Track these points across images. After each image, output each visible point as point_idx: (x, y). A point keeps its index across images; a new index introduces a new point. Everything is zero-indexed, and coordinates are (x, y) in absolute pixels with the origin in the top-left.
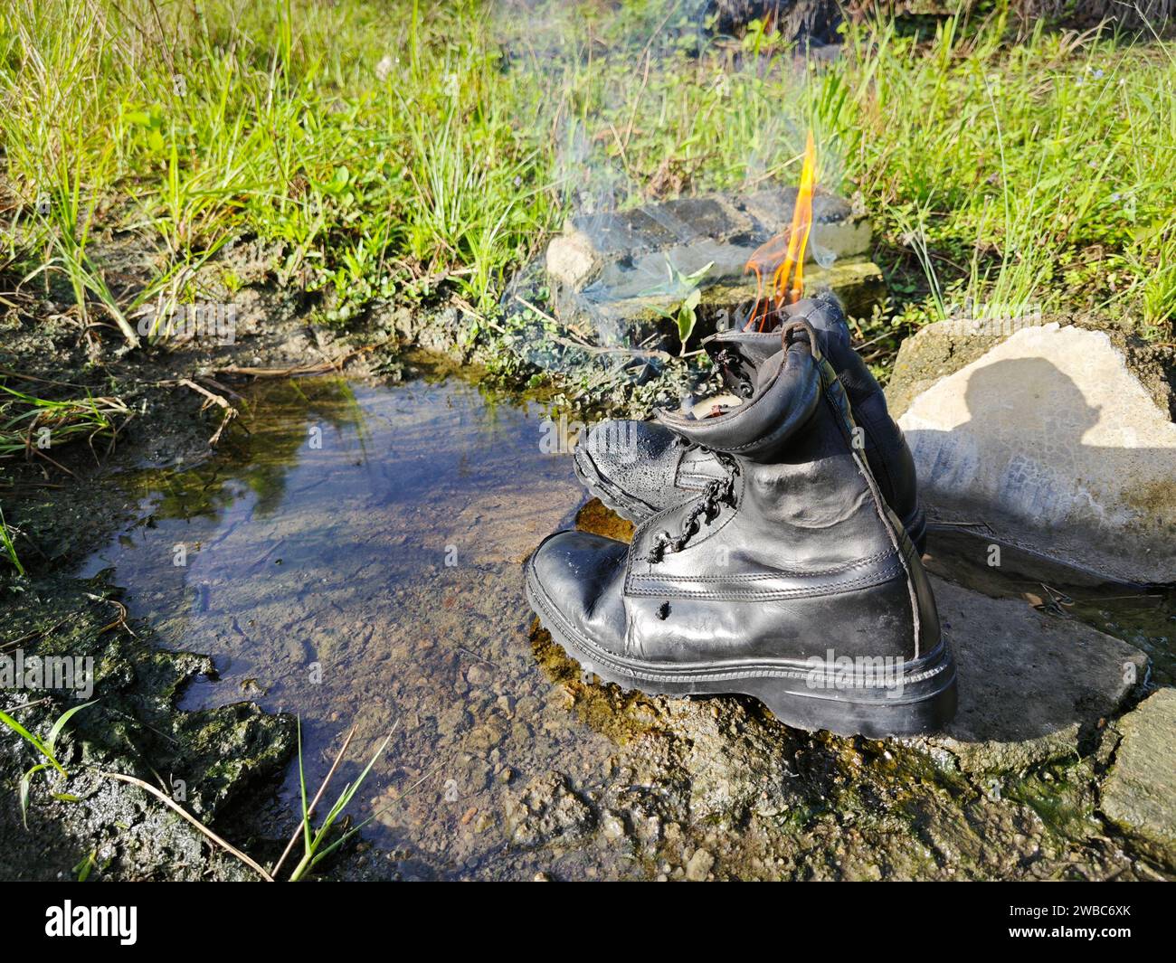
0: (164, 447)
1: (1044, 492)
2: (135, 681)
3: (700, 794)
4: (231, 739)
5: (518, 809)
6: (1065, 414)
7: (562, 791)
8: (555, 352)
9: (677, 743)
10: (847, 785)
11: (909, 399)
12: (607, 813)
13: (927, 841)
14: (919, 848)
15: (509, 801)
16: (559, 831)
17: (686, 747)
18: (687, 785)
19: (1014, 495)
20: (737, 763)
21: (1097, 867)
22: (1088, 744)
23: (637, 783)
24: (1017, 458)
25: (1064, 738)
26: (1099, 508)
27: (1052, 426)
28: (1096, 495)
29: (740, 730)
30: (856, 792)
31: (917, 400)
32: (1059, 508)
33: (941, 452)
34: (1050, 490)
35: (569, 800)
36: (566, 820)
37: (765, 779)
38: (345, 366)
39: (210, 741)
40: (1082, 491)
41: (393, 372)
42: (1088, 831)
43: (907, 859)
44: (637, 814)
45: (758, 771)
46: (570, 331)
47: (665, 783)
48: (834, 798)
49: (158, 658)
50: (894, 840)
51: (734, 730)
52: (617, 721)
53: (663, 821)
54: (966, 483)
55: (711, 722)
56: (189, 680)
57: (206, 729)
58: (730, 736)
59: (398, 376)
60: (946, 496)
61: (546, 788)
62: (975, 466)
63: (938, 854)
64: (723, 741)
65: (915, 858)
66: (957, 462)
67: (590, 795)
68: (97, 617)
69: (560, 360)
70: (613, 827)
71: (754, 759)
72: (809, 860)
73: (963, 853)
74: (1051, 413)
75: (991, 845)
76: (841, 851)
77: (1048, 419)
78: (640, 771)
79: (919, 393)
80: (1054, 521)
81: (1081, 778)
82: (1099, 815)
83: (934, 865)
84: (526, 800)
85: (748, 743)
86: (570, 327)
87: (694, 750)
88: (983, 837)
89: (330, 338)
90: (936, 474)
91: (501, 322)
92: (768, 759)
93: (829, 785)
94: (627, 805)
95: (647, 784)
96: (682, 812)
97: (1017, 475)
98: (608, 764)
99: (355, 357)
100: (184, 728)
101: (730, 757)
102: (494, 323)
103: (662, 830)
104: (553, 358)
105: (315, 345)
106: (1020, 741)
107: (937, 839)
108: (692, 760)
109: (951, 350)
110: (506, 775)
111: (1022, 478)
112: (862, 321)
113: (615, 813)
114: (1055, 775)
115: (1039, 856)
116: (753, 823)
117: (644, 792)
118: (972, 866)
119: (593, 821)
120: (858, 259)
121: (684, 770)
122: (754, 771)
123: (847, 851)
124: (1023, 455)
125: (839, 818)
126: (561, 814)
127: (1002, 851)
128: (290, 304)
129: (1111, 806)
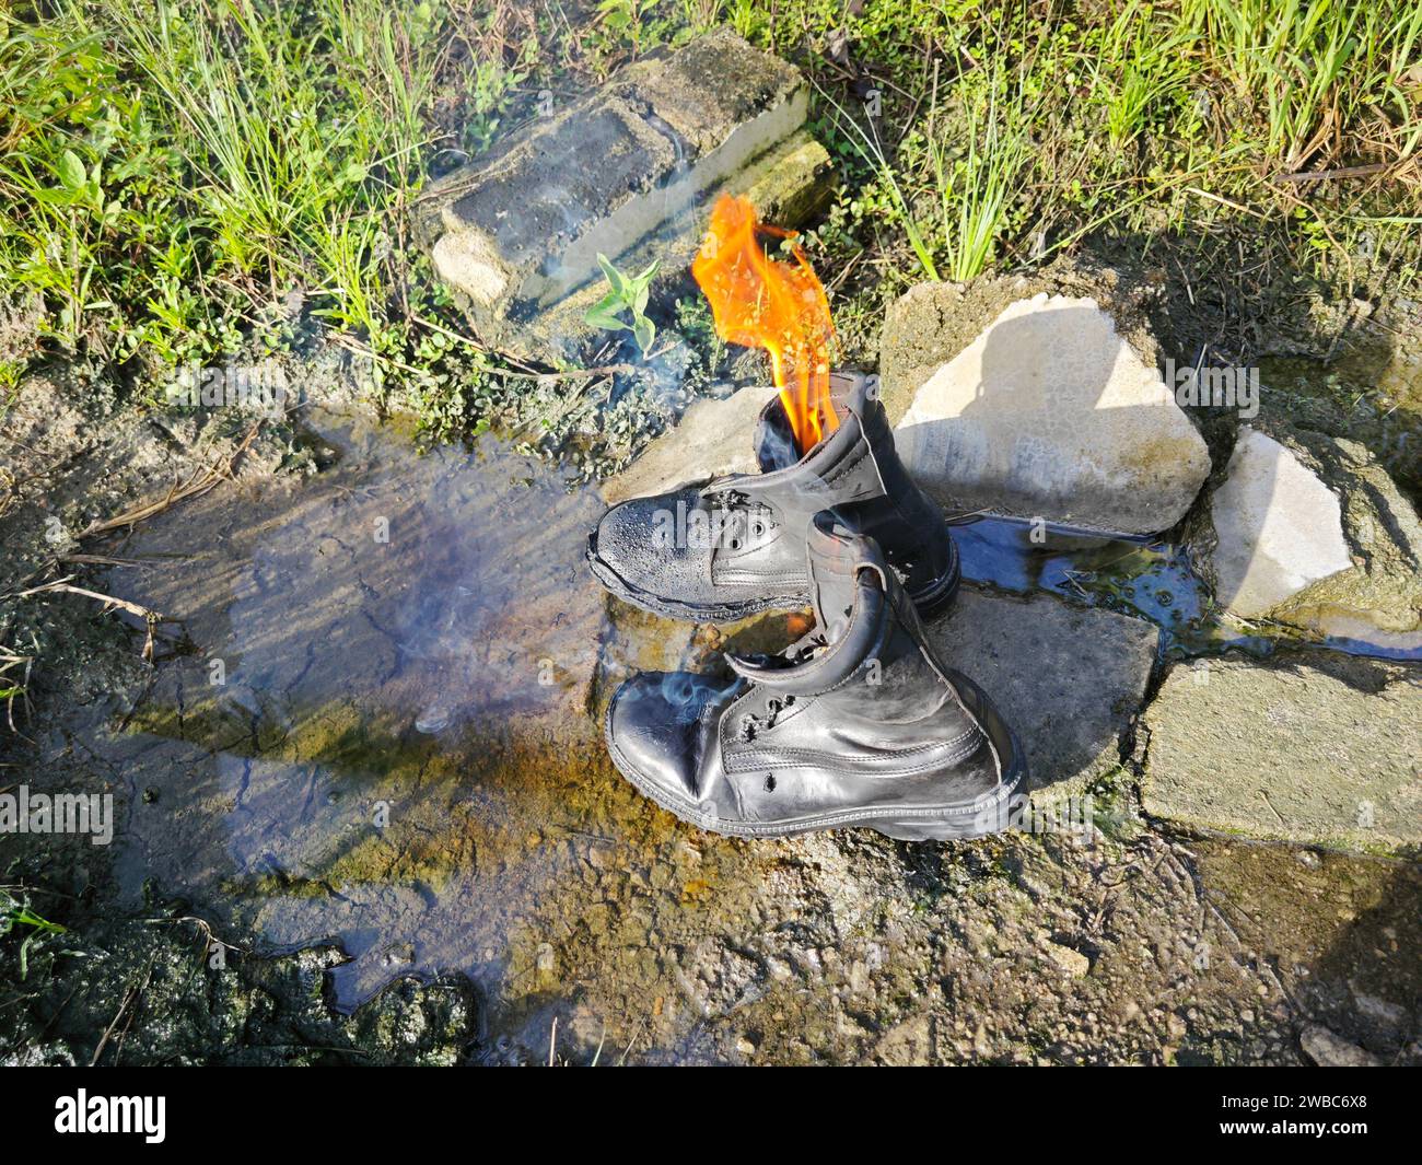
0: (94, 683)
1: (1052, 467)
2: (278, 1005)
3: (841, 914)
4: (411, 1026)
5: (698, 986)
6: (1062, 389)
7: (727, 953)
8: (494, 385)
9: (805, 870)
10: (952, 859)
11: (910, 391)
12: (771, 961)
13: (1022, 886)
14: (1018, 894)
15: (687, 982)
16: (740, 994)
17: (814, 873)
18: (827, 907)
19: (1024, 475)
20: (864, 880)
21: (1147, 859)
22: (1126, 749)
23: (784, 920)
24: (1024, 438)
25: (1108, 755)
26: (1102, 474)
27: (1052, 401)
28: (1098, 462)
29: (856, 842)
30: (961, 864)
31: (919, 393)
32: (1066, 479)
33: (952, 443)
34: (1057, 465)
35: (738, 962)
36: (741, 981)
37: (891, 888)
38: (235, 469)
39: (394, 1037)
40: (1086, 460)
41: (304, 466)
42: (1138, 831)
43: (1011, 906)
44: (796, 949)
45: (885, 880)
46: (502, 355)
47: (808, 913)
48: (945, 875)
49: (281, 966)
50: (998, 894)
51: (851, 845)
52: (746, 862)
53: (820, 948)
54: (978, 471)
55: (830, 845)
56: (328, 977)
57: (380, 1025)
58: (851, 853)
59: (313, 468)
60: (962, 485)
61: (713, 957)
62: (985, 452)
63: (1034, 896)
64: (845, 862)
65: (1018, 904)
66: (969, 450)
67: (751, 947)
68: (183, 944)
69: (502, 393)
70: (780, 971)
71: (877, 870)
72: (941, 939)
73: (1052, 887)
74: (1050, 389)
75: (1069, 868)
76: (961, 921)
77: (1048, 396)
78: (783, 906)
79: (919, 385)
80: (1064, 489)
81: (1124, 783)
82: (1143, 814)
83: (1031, 905)
84: (701, 975)
85: (867, 854)
86: (501, 349)
87: (823, 874)
88: (1062, 864)
89: (192, 430)
90: (949, 466)
91: (410, 357)
92: (887, 865)
93: (940, 863)
94: (786, 945)
95: (794, 917)
96: (830, 933)
97: (1025, 455)
98: (754, 911)
99: (242, 454)
100: (360, 1034)
101: (857, 876)
102: (400, 360)
103: (821, 957)
104: (494, 392)
105: (177, 447)
106: (1076, 773)
107: (1030, 882)
108: (825, 882)
109: (941, 321)
110: (673, 956)
111: (1030, 456)
112: (822, 229)
113: (778, 957)
114: (1105, 786)
115: (1105, 865)
116: (890, 922)
117: (794, 927)
118: (1059, 894)
119: (763, 972)
120: (798, 139)
121: (820, 893)
122: (880, 882)
123: (966, 917)
124: (1029, 435)
125: (954, 894)
126: (735, 977)
127: (1078, 872)
128: (103, 386)
129: (1151, 807)
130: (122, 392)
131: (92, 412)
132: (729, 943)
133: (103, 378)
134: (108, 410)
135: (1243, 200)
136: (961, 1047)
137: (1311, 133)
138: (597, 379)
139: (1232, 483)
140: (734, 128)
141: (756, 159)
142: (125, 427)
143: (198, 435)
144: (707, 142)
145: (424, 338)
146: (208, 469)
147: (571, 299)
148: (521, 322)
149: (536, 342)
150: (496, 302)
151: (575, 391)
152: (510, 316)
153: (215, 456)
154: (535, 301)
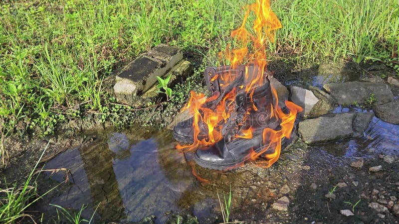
13: (291, 161)
42: (307, 147)
81: (300, 141)
99: (72, 141)
105: (52, 144)
120: (183, 60)
128: (25, 136)
129: (307, 142)
130: (30, 137)
131: (24, 142)
132: (241, 187)
133: (25, 134)
134: (28, 141)
135: (271, 59)
136: (295, 186)
137: (277, 47)
138: (158, 107)
139: (293, 96)
140: (172, 57)
141: (176, 64)
142: (35, 143)
143: (57, 140)
144: (167, 60)
145: (113, 108)
146: (63, 146)
147: (148, 91)
148: (140, 96)
149: (143, 100)
150: (134, 92)
151: (153, 110)
152: (137, 94)
153: (64, 143)
154: (142, 91)
